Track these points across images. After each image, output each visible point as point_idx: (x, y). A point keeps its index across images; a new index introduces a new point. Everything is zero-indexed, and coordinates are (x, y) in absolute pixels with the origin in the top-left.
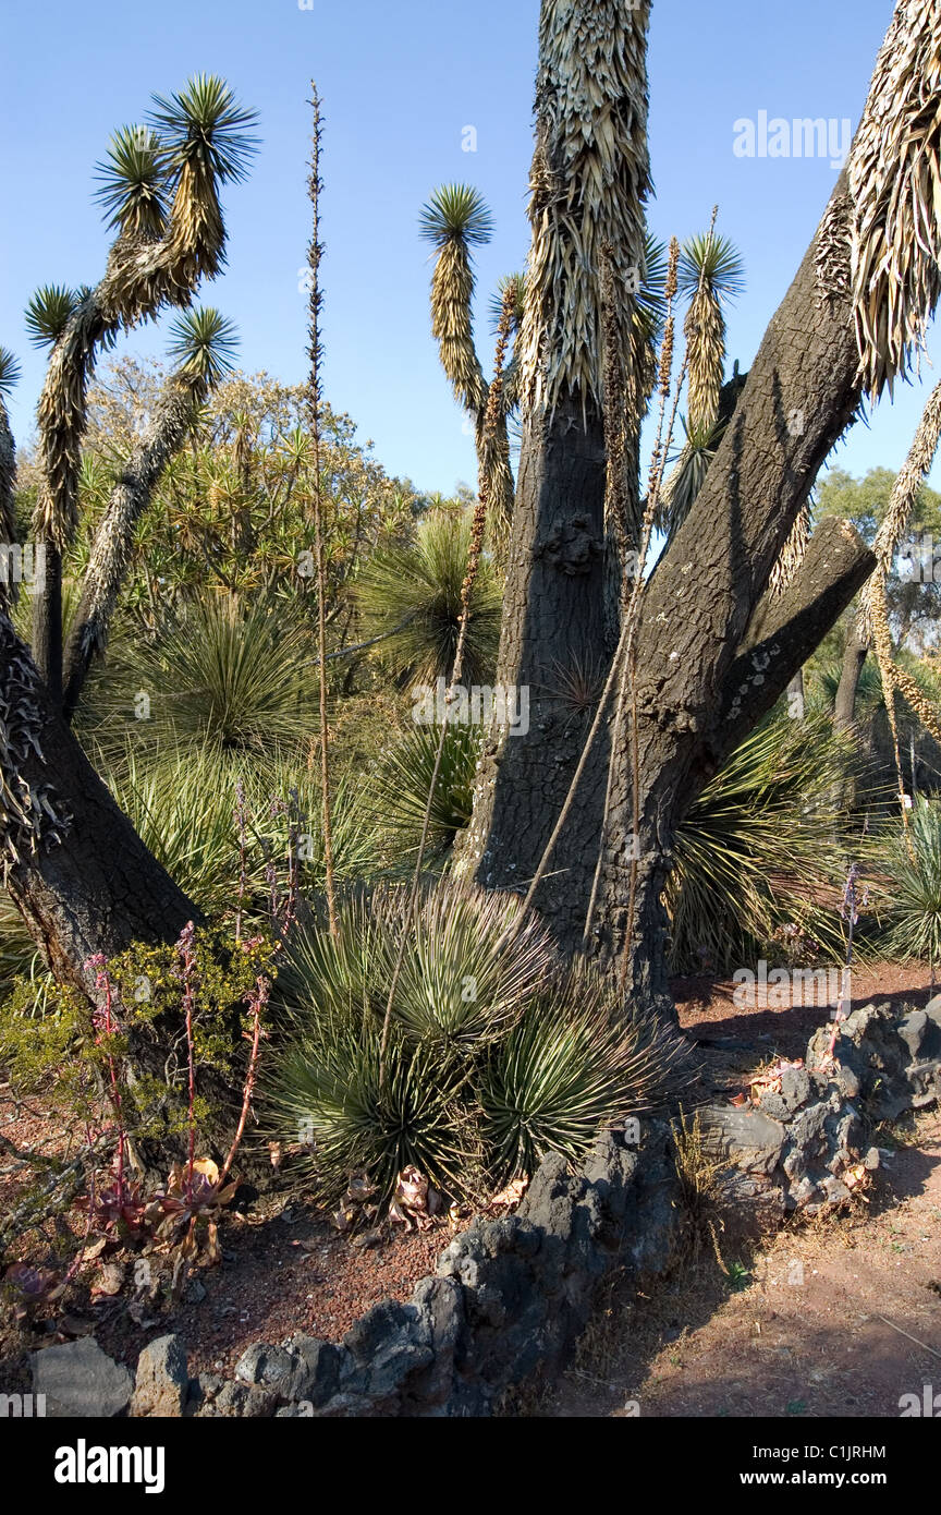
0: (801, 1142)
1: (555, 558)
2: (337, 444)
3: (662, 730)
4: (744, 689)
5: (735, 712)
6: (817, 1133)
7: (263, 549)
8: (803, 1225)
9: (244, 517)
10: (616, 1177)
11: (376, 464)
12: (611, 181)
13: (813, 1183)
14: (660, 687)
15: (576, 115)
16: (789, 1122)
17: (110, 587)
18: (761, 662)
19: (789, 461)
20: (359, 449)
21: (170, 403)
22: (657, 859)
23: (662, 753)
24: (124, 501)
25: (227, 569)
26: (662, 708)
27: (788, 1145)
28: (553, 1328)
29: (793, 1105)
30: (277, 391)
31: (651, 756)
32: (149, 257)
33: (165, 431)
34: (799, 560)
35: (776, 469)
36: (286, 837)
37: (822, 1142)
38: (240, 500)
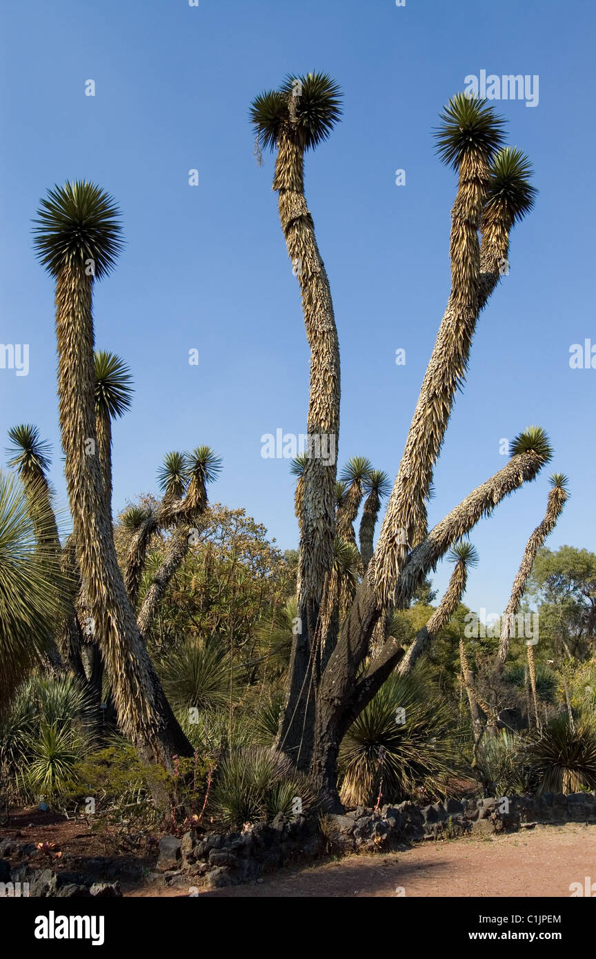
0: (360, 827)
1: (303, 650)
2: (256, 539)
3: (331, 704)
4: (363, 692)
5: (360, 699)
6: (365, 826)
7: (215, 608)
8: (359, 851)
9: (207, 593)
10: (298, 823)
11: (277, 549)
12: (322, 538)
13: (362, 839)
14: (330, 691)
15: (311, 520)
16: (356, 821)
17: (146, 630)
18: (368, 683)
19: (362, 628)
20: (268, 542)
21: (177, 545)
22: (331, 745)
23: (331, 712)
24: (155, 591)
25: (198, 619)
26: (330, 698)
27: (355, 827)
28: (278, 856)
29: (358, 815)
30: (226, 513)
31: (328, 713)
32: (177, 506)
33: (174, 558)
34: (381, 651)
35: (359, 630)
36: (220, 741)
37: (368, 828)
38: (205, 587)
